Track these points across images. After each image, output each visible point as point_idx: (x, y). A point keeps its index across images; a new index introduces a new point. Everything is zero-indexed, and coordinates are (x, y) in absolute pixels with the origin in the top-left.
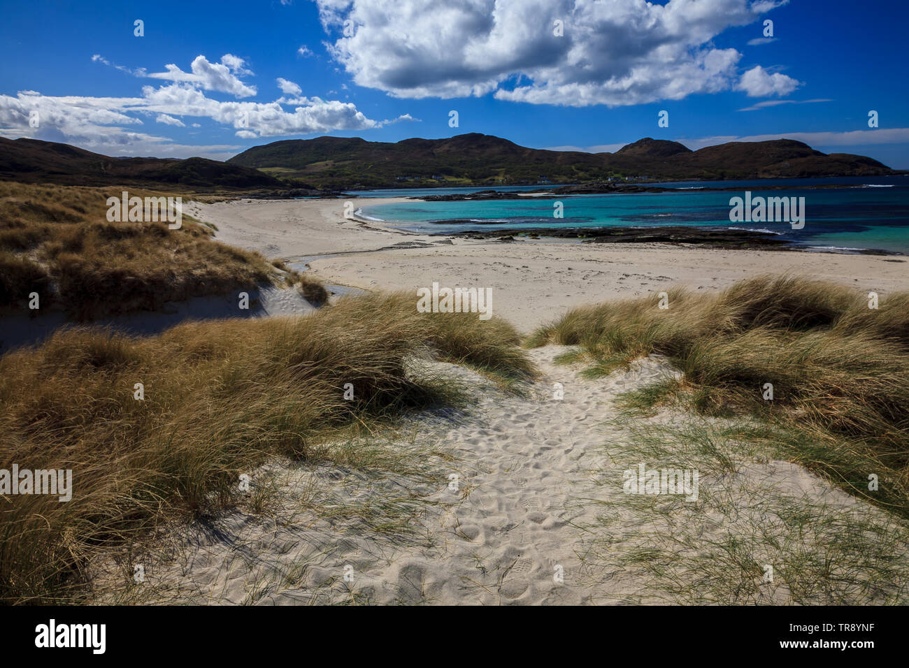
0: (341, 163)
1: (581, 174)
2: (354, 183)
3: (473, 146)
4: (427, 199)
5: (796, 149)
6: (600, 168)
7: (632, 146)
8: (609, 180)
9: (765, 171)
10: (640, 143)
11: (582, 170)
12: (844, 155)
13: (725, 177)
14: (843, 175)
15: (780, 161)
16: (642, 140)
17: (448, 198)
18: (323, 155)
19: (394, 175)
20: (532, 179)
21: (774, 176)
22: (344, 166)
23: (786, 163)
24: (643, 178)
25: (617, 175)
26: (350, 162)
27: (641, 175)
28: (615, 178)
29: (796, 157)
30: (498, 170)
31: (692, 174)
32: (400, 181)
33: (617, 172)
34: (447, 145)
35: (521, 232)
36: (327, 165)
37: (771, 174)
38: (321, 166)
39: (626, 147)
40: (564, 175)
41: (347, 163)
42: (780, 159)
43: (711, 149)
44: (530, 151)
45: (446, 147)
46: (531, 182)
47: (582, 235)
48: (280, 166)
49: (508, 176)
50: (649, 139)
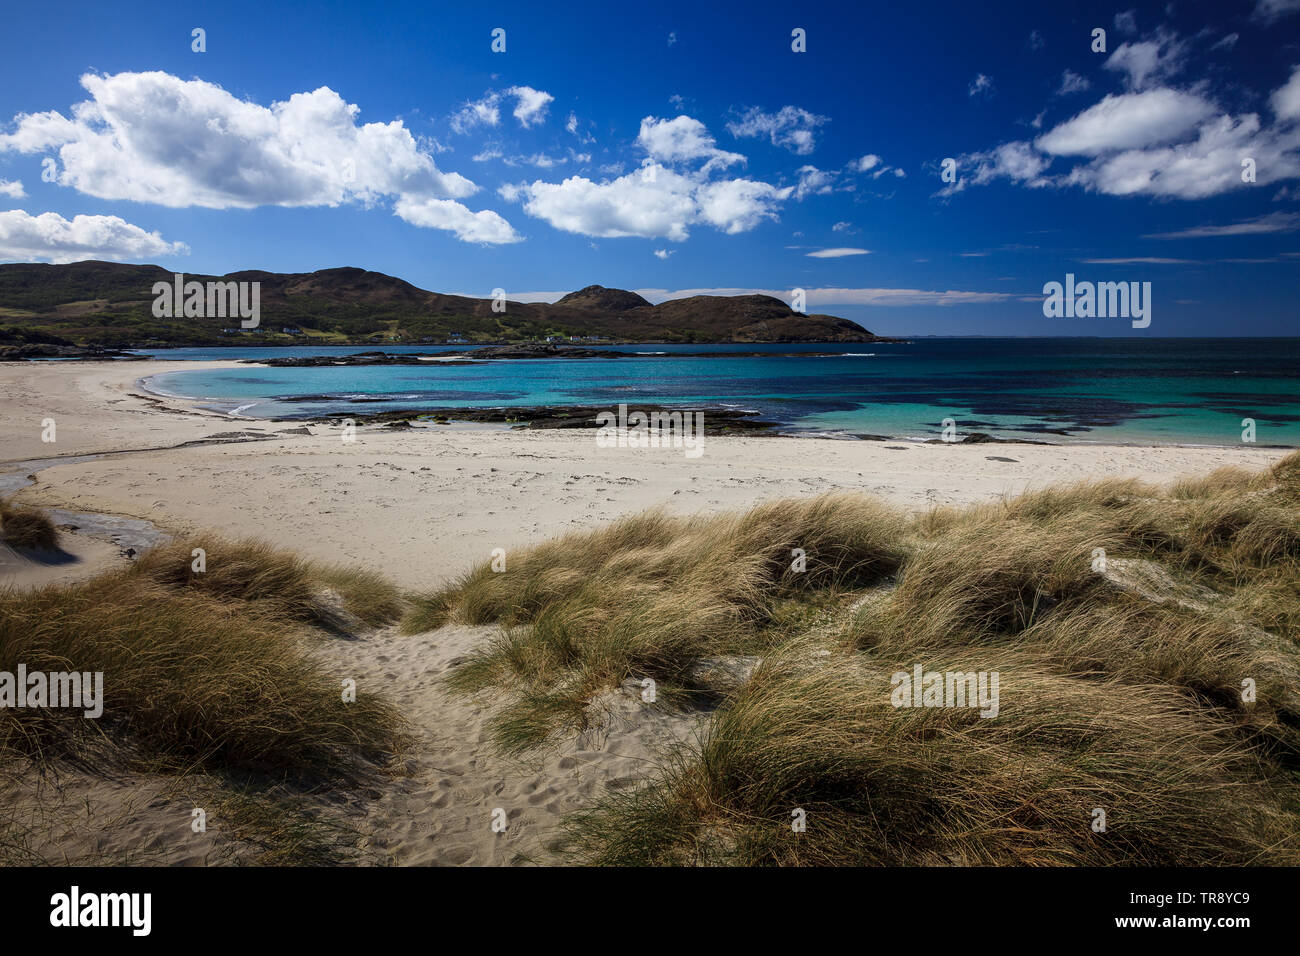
0: (123, 305)
1: (509, 331)
2: (147, 336)
3: (348, 287)
4: (274, 363)
5: (773, 307)
6: (535, 324)
7: (577, 295)
8: (548, 340)
9: (739, 334)
10: (586, 292)
11: (510, 325)
12: (825, 317)
13: (693, 339)
14: (826, 341)
15: (757, 322)
16: (589, 289)
17: (309, 363)
18: (89, 290)
19: (219, 325)
20: (439, 336)
21: (749, 340)
22: (129, 309)
23: (763, 325)
24: (593, 338)
25: (558, 334)
26: (140, 303)
27: (590, 335)
28: (556, 338)
29: (773, 318)
30: (388, 322)
31: (653, 334)
32: (227, 335)
33: (557, 330)
34: (307, 283)
35: (422, 414)
36: (96, 306)
37: (748, 337)
38: (83, 308)
39: (568, 297)
40: (484, 331)
41: (132, 304)
42: (756, 319)
43: (677, 303)
44: (435, 297)
45: (305, 286)
46: (437, 341)
47: (511, 418)
49: (403, 331)
50: (597, 287)
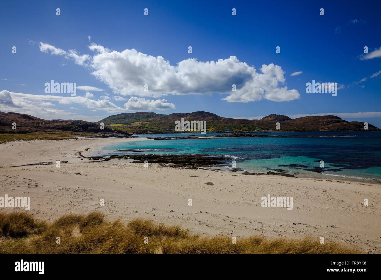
0: (145, 123)
1: (244, 128)
2: (147, 131)
3: (200, 117)
4: (155, 138)
5: (335, 119)
6: (253, 126)
7: (268, 117)
8: (256, 131)
9: (322, 128)
10: (270, 116)
11: (245, 127)
12: (357, 122)
15: (329, 124)
16: (271, 115)
19: (166, 128)
20: (223, 130)
21: (326, 130)
23: (331, 125)
24: (270, 130)
25: (259, 129)
26: (149, 122)
27: (270, 129)
28: (258, 130)
29: (335, 123)
30: (209, 126)
31: (291, 129)
32: (168, 130)
33: (259, 128)
34: (189, 116)
36: (139, 123)
37: (325, 129)
38: (137, 124)
39: (265, 117)
40: (237, 129)
41: (147, 122)
42: (328, 123)
43: (300, 119)
46: (222, 131)
48: (120, 124)
49: (213, 129)
